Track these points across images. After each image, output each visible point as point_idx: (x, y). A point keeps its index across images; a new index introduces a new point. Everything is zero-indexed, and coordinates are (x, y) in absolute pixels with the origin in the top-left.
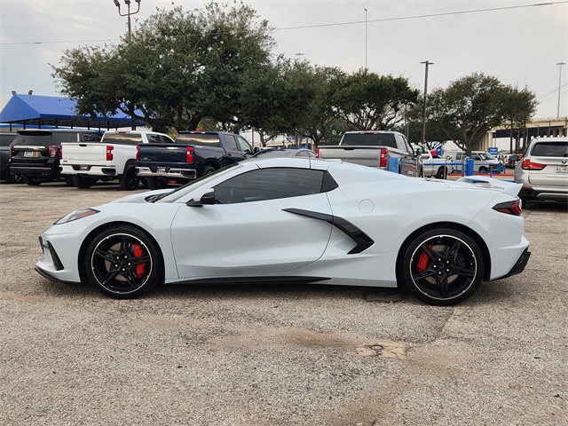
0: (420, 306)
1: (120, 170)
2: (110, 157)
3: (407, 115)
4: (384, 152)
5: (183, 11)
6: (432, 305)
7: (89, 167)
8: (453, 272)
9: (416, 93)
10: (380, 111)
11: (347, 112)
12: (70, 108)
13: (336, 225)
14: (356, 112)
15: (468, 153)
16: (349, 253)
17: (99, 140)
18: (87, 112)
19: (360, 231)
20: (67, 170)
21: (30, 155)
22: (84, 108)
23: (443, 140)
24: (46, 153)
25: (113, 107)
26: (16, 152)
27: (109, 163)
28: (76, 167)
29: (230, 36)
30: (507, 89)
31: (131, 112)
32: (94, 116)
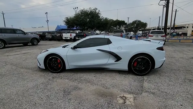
0: (134, 76)
1: (73, 38)
2: (71, 36)
3: (125, 27)
4: (121, 34)
5: (85, 9)
6: (138, 76)
7: (67, 38)
8: (144, 67)
9: (126, 23)
10: (120, 27)
11: (114, 27)
12: (66, 27)
13: (111, 54)
14: (116, 27)
15: (135, 34)
16: (115, 62)
17: (69, 33)
18: (69, 28)
19: (117, 55)
20: (64, 38)
21: (58, 36)
22: (68, 27)
23: (130, 32)
24: (60, 35)
25: (73, 27)
26: (55, 35)
27: (71, 37)
28: (65, 38)
29: (93, 13)
30: (142, 22)
31: (77, 28)
32: (70, 29)
